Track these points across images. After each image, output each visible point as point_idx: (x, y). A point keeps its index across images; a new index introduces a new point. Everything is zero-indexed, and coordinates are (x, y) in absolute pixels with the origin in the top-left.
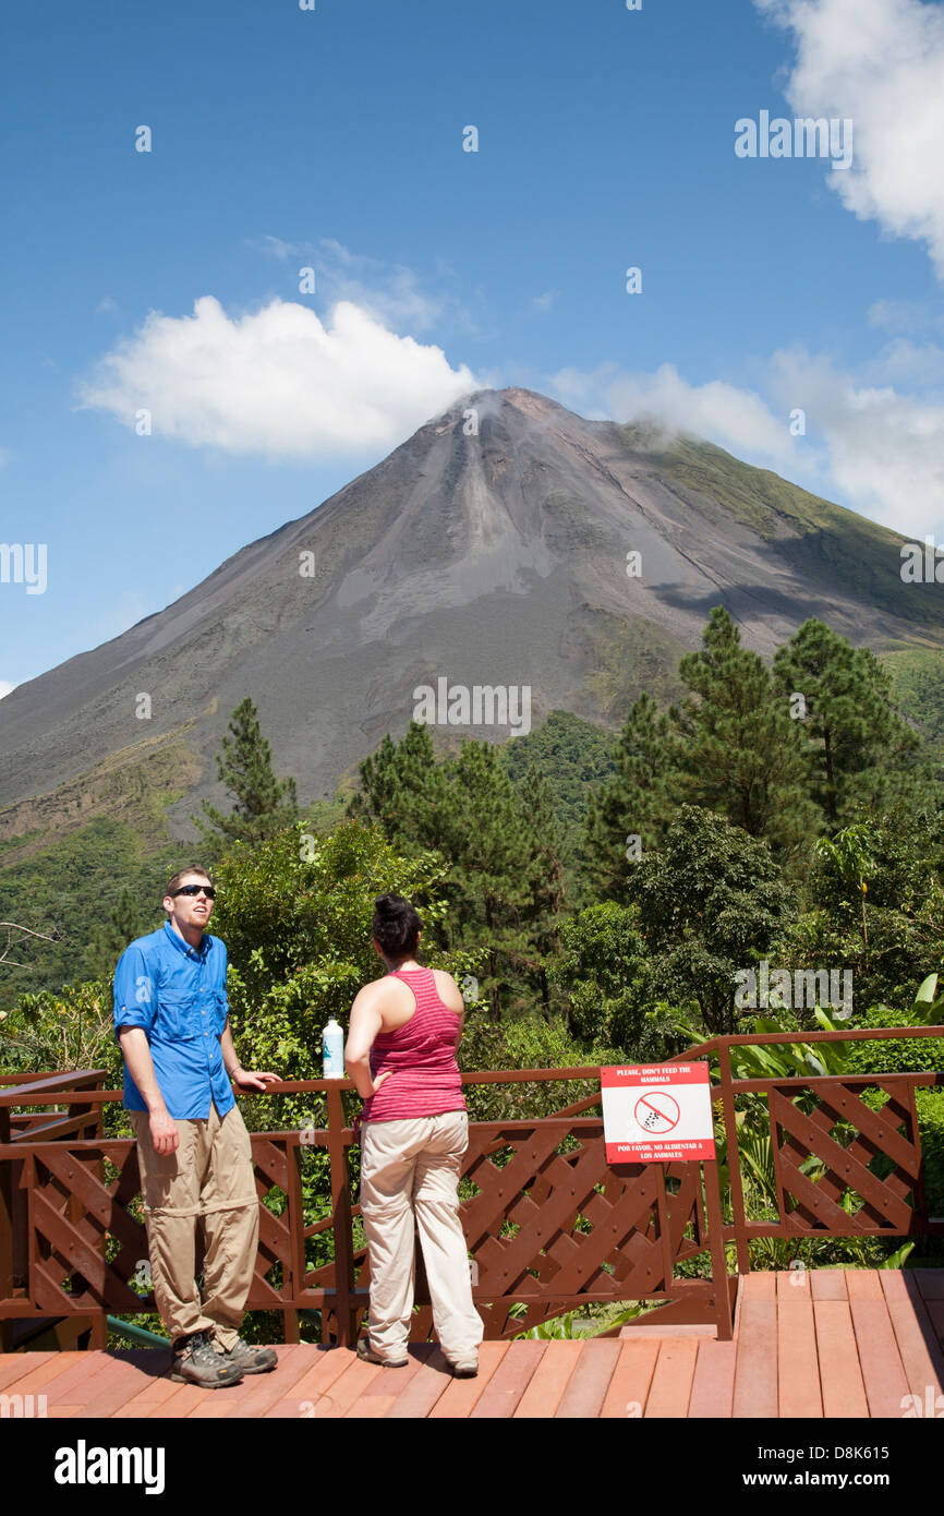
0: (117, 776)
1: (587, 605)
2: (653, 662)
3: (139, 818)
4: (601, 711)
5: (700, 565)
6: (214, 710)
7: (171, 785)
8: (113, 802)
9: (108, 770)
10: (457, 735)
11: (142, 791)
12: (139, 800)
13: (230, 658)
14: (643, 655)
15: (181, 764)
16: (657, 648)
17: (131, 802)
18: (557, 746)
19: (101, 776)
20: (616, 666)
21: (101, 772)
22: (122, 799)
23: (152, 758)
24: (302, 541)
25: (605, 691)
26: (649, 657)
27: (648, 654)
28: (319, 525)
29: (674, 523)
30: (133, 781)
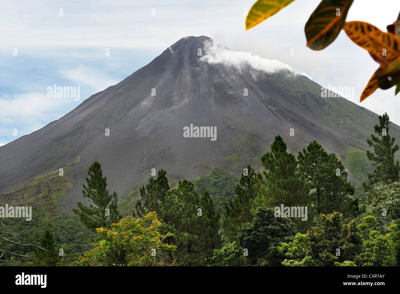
0: (38, 186)
1: (230, 126)
2: (255, 150)
3: (47, 204)
4: (234, 169)
5: (275, 113)
6: (78, 161)
7: (61, 191)
8: (37, 196)
9: (35, 183)
10: (176, 176)
11: (49, 193)
12: (47, 196)
13: (85, 140)
14: (251, 147)
15: (64, 182)
16: (257, 145)
17: (44, 197)
18: (216, 182)
19: (32, 186)
20: (240, 151)
21: (32, 184)
22: (41, 195)
23: (53, 179)
24: (116, 94)
25: (235, 161)
26: (254, 149)
27: (253, 148)
28: (123, 88)
29: (265, 95)
30: (45, 188)
